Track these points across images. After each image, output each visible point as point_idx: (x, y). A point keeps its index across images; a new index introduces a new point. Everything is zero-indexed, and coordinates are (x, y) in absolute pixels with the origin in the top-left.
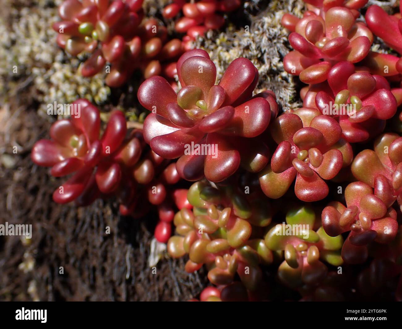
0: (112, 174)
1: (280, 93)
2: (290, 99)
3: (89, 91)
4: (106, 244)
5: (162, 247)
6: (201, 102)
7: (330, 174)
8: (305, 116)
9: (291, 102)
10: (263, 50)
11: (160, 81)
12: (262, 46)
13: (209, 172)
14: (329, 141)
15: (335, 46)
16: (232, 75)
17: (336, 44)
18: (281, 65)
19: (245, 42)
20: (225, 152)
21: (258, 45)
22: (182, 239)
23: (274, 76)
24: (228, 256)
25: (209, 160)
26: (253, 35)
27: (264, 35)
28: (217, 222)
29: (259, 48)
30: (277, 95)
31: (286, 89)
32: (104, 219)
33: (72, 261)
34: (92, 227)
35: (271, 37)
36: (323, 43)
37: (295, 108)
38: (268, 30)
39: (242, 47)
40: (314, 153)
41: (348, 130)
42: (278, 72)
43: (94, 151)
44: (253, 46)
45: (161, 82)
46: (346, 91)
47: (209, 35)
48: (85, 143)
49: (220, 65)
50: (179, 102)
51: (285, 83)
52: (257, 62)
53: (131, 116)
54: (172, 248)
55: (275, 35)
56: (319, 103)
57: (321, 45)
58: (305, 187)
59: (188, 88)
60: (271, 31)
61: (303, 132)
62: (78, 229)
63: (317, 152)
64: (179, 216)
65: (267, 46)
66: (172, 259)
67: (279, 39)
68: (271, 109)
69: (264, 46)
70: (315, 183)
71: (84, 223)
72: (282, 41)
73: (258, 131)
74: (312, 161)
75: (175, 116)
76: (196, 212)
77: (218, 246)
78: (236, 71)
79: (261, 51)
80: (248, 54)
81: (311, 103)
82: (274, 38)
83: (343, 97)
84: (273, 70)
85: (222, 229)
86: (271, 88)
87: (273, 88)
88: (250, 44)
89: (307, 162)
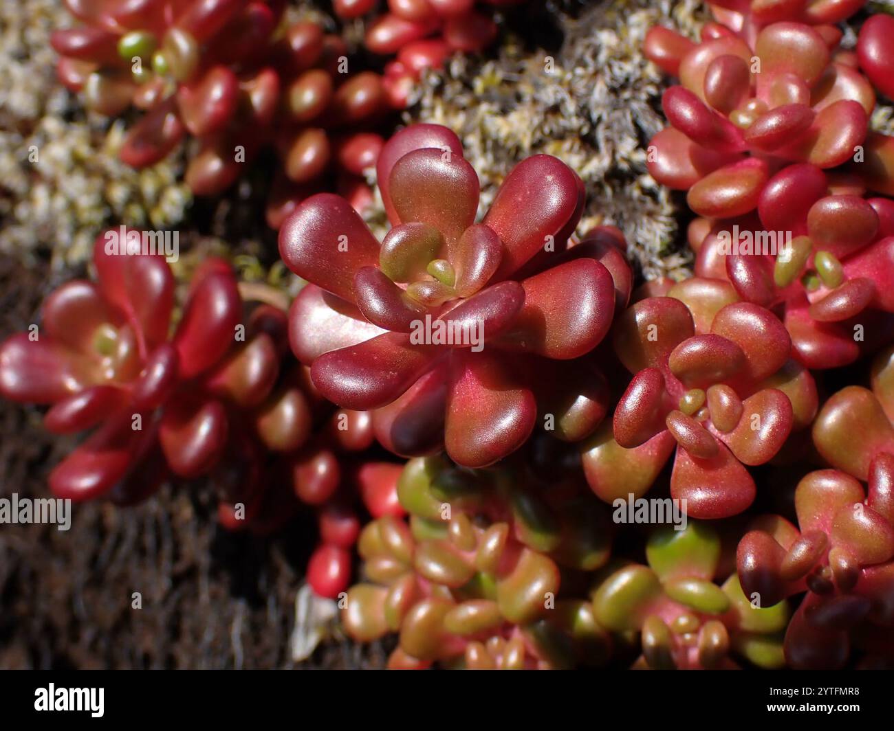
0: (204, 428)
1: (635, 230)
2: (662, 245)
3: (136, 196)
4: (177, 595)
5: (326, 609)
6: (439, 265)
7: (760, 452)
8: (699, 300)
9: (664, 255)
10: (595, 116)
11: (336, 208)
12: (592, 105)
13: (457, 442)
14: (760, 367)
15: (778, 127)
16: (520, 199)
17: (781, 122)
18: (640, 157)
19: (549, 95)
20: (498, 393)
21: (583, 102)
22: (382, 594)
23: (622, 185)
24: (499, 643)
25: (457, 412)
26: (569, 76)
27: (599, 77)
28: (471, 557)
29: (584, 112)
30: (628, 235)
31: (652, 221)
32: (174, 531)
33: (87, 635)
34: (141, 550)
35: (616, 85)
36: (748, 114)
37: (675, 269)
38: (610, 66)
39: (541, 108)
40: (720, 399)
41: (806, 337)
42: (635, 173)
43: (159, 371)
44: (571, 107)
45: (339, 211)
46: (804, 240)
47: (457, 68)
48: (135, 349)
49: (484, 151)
50: (383, 266)
51: (650, 205)
52: (580, 148)
53: (245, 266)
54: (355, 616)
55: (627, 80)
56: (735, 269)
57: (743, 120)
58: (697, 483)
59: (407, 229)
60: (616, 71)
61: (696, 347)
62: (104, 556)
63: (728, 394)
64: (372, 533)
65: (604, 107)
66: (351, 640)
67: (636, 90)
68: (616, 286)
69: (598, 105)
70: (722, 473)
71: (120, 539)
72: (644, 96)
73: (582, 345)
74: (716, 416)
75: (376, 305)
76: (418, 527)
77: (474, 618)
78: (530, 191)
79: (589, 118)
80: (558, 124)
81: (716, 265)
82: (624, 87)
83: (797, 255)
84: (621, 171)
85: (485, 577)
86: (614, 217)
87: (618, 218)
88: (563, 101)
89: (704, 419)
